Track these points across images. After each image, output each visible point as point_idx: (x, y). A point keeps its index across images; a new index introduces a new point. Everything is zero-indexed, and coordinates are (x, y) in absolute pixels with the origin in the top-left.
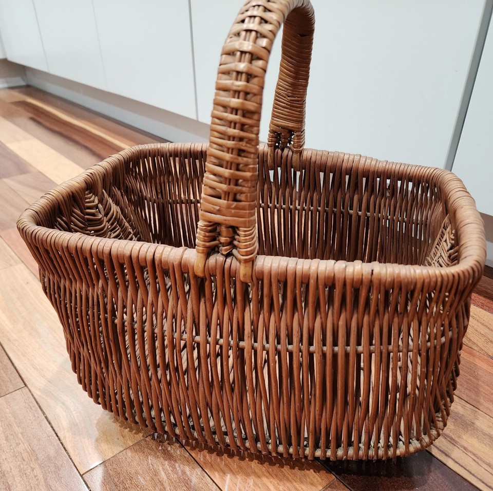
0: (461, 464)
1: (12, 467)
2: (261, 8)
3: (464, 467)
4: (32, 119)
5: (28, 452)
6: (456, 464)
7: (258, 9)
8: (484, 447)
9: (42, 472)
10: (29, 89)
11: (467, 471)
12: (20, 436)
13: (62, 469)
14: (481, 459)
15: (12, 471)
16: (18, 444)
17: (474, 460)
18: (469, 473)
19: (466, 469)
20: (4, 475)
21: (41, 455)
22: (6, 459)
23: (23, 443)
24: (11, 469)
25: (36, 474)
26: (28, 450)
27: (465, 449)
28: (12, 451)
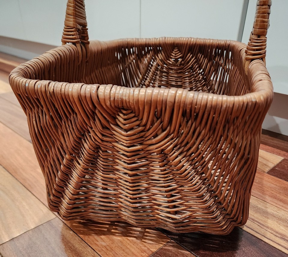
0: (251, 228)
3: (252, 230)
6: (248, 228)
8: (265, 218)
11: (255, 231)
14: (263, 225)
17: (259, 225)
18: (256, 233)
19: (254, 230)
27: (253, 220)
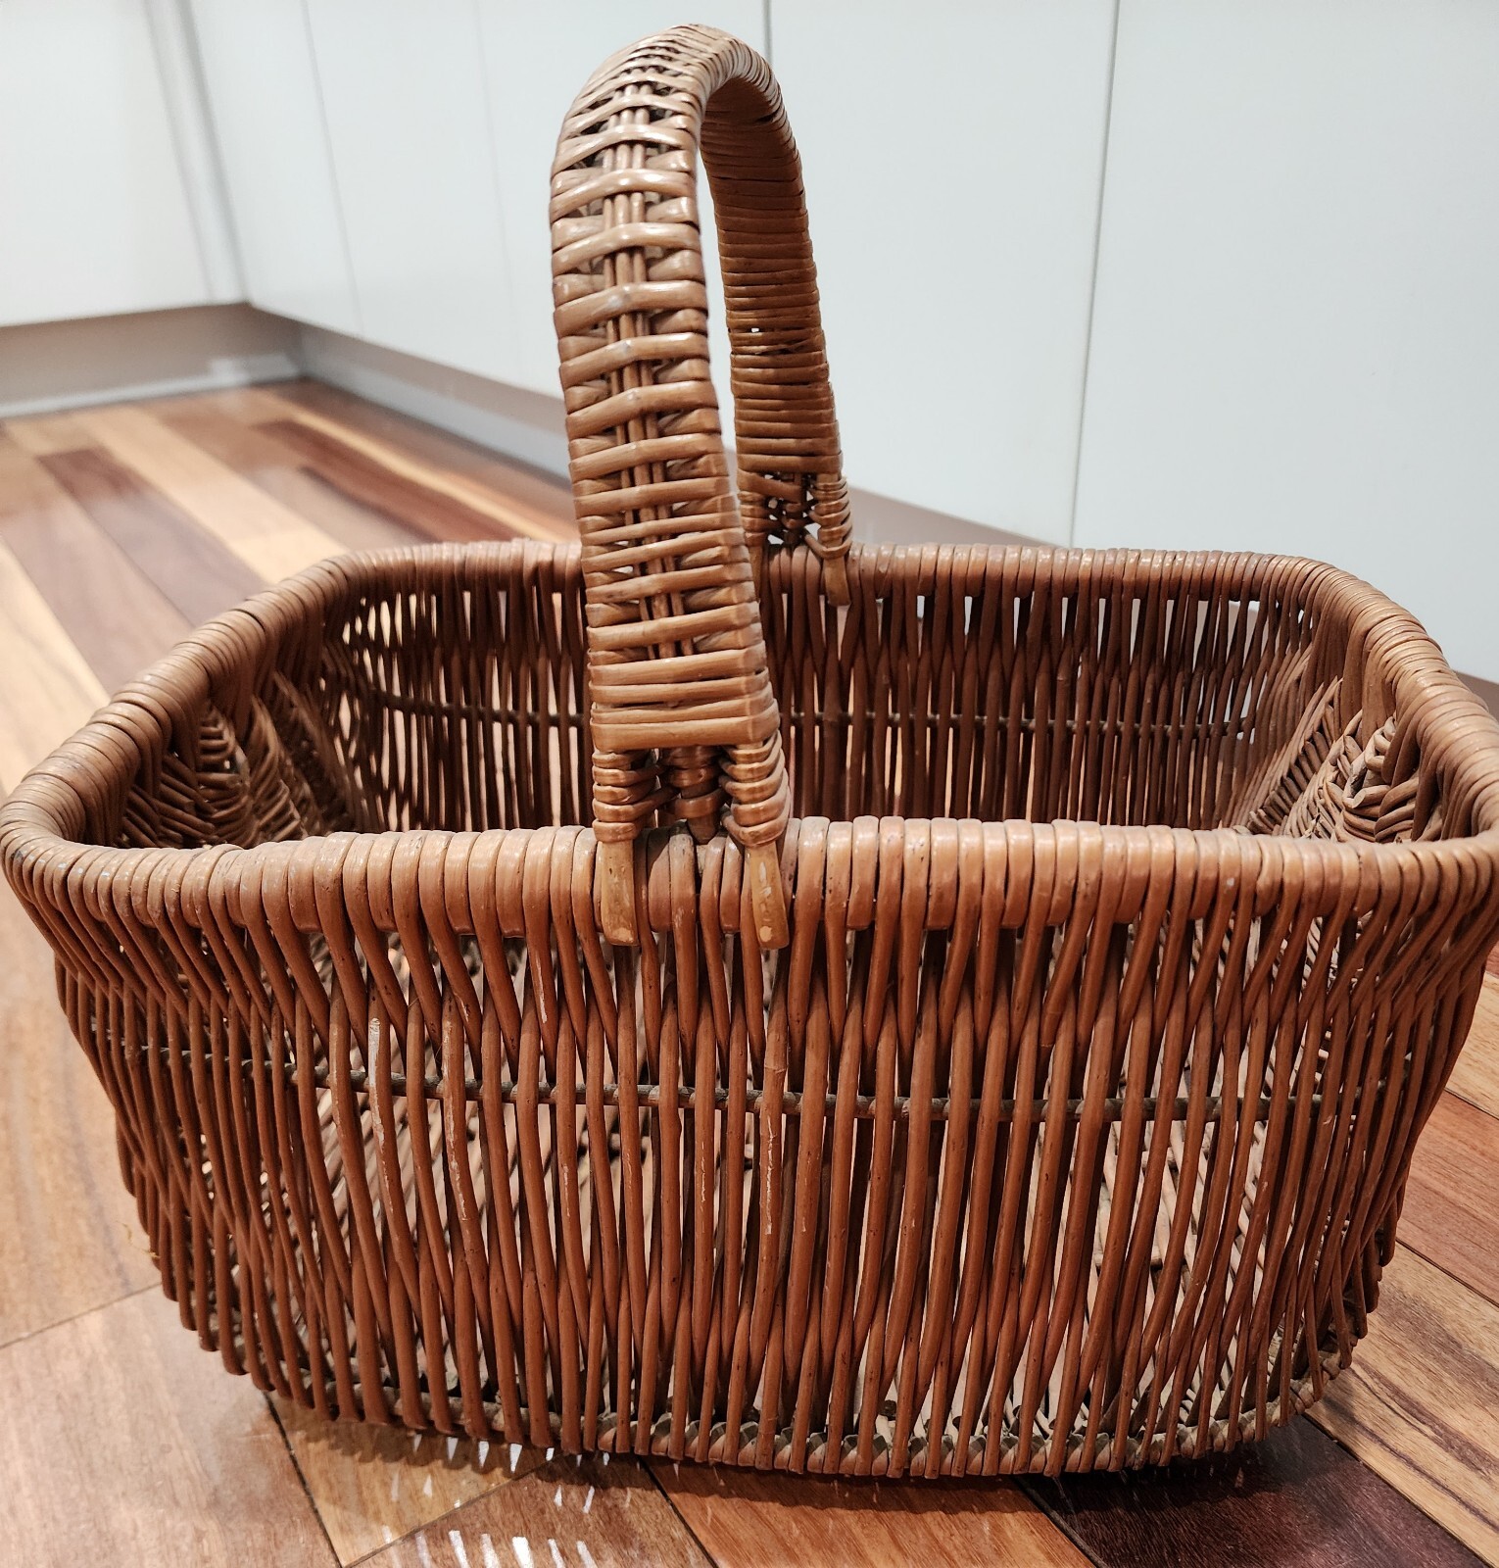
1: (140, 1523)
2: (641, 114)
4: (310, 473)
5: (190, 1478)
7: (633, 121)
9: (227, 1549)
10: (310, 389)
12: (174, 1422)
13: (287, 1543)
15: (139, 1536)
16: (165, 1450)
20: (113, 1547)
21: (229, 1492)
22: (124, 1494)
23: (181, 1448)
24: (136, 1530)
25: (206, 1553)
26: (193, 1471)
28: (146, 1469)
